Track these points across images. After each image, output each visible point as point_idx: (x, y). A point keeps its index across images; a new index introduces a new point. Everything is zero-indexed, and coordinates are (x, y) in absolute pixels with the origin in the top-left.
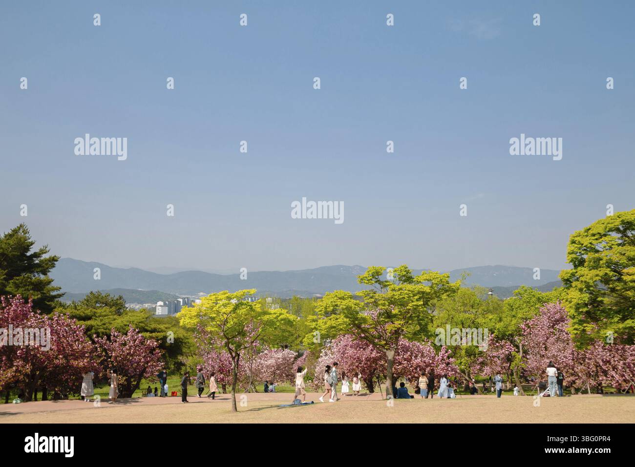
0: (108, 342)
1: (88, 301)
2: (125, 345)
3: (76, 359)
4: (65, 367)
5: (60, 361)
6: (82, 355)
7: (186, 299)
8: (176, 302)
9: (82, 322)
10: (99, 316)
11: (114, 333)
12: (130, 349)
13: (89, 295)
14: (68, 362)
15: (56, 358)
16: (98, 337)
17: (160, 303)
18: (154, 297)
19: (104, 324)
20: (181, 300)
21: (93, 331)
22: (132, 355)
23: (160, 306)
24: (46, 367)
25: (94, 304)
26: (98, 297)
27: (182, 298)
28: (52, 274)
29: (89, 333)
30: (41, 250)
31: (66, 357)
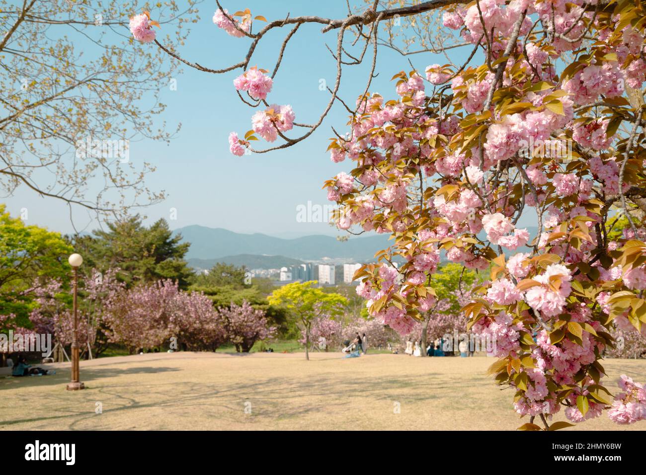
0: (229, 312)
1: (215, 271)
2: (241, 314)
3: (208, 323)
4: (201, 329)
5: (197, 325)
6: (212, 320)
7: (310, 265)
8: (299, 267)
9: (210, 297)
10: (223, 292)
11: (233, 305)
12: (244, 317)
13: (216, 265)
14: (202, 325)
15: (195, 323)
16: (222, 308)
17: (284, 269)
18: (278, 262)
19: (226, 299)
20: (304, 266)
21: (218, 304)
22: (246, 322)
23: (284, 272)
24: (187, 329)
25: (220, 275)
26: (223, 268)
27: (306, 264)
28: (187, 257)
29: (215, 305)
30: (177, 237)
31: (201, 323)
